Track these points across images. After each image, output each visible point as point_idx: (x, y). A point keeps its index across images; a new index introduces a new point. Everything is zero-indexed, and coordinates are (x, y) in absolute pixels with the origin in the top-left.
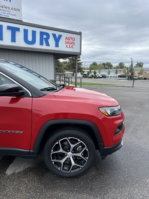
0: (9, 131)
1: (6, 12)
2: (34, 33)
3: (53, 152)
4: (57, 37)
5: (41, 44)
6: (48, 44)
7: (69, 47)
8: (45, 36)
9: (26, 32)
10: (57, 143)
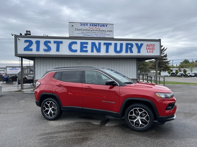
0: (109, 102)
1: (103, 34)
2: (121, 45)
3: (129, 115)
4: (139, 45)
5: (127, 52)
6: (131, 52)
7: (150, 52)
8: (129, 46)
9: (116, 45)
10: (132, 110)
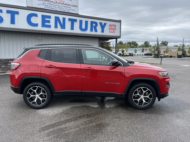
0: (113, 83)
2: (86, 22)
3: (133, 95)
4: (103, 25)
5: (91, 30)
6: (96, 31)
7: (112, 32)
8: (94, 25)
9: (81, 22)
10: (136, 90)
